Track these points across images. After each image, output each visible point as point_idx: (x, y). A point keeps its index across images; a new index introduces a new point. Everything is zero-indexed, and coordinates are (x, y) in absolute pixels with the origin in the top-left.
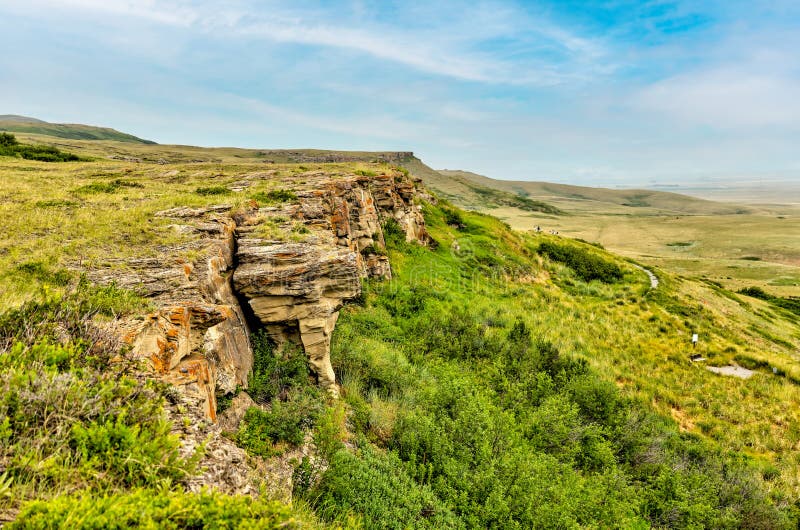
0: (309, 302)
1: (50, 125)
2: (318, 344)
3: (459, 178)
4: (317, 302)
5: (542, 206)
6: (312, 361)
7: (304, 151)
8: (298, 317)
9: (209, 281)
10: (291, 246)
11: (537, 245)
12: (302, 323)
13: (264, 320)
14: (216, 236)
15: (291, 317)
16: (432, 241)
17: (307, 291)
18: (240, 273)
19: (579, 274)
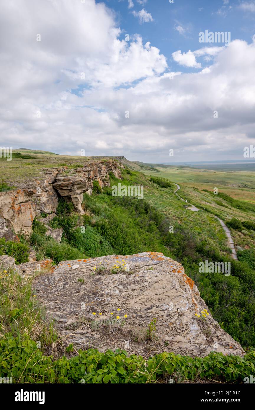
0: (73, 191)
1: (33, 151)
2: (76, 202)
3: (136, 163)
4: (75, 191)
5: (156, 170)
6: (75, 206)
7: (96, 156)
8: (71, 195)
9: (44, 185)
10: (69, 177)
11: (149, 179)
12: (72, 196)
13: (62, 196)
14: (51, 175)
15: (69, 195)
16: (122, 178)
17: (73, 188)
18: (56, 184)
19: (160, 186)
